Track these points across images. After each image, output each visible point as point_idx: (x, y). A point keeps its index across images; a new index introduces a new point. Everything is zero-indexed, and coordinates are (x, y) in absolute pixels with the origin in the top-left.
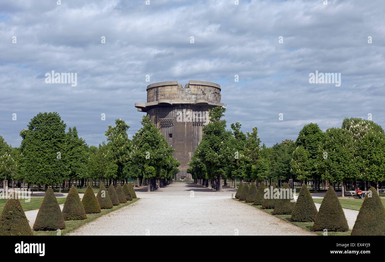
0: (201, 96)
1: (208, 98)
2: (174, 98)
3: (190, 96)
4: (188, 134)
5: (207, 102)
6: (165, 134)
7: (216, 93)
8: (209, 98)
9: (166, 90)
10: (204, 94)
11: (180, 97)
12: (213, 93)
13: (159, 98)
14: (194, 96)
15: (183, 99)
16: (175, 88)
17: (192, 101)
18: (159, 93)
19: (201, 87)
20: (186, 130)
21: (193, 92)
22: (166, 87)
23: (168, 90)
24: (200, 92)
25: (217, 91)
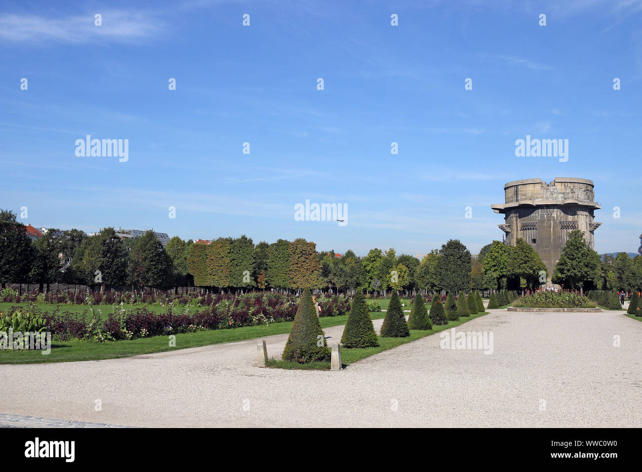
0: (570, 195)
1: (578, 197)
2: (537, 198)
3: (557, 195)
4: (554, 239)
5: (576, 202)
6: (528, 240)
7: (587, 190)
8: (580, 196)
9: (527, 189)
10: (573, 192)
11: (544, 197)
12: (584, 191)
13: (519, 198)
14: (561, 196)
15: (547, 199)
16: (538, 187)
17: (560, 201)
18: (519, 193)
19: (569, 185)
20: (552, 235)
21: (559, 191)
22: (528, 186)
23: (530, 188)
24: (569, 191)
25: (589, 188)
